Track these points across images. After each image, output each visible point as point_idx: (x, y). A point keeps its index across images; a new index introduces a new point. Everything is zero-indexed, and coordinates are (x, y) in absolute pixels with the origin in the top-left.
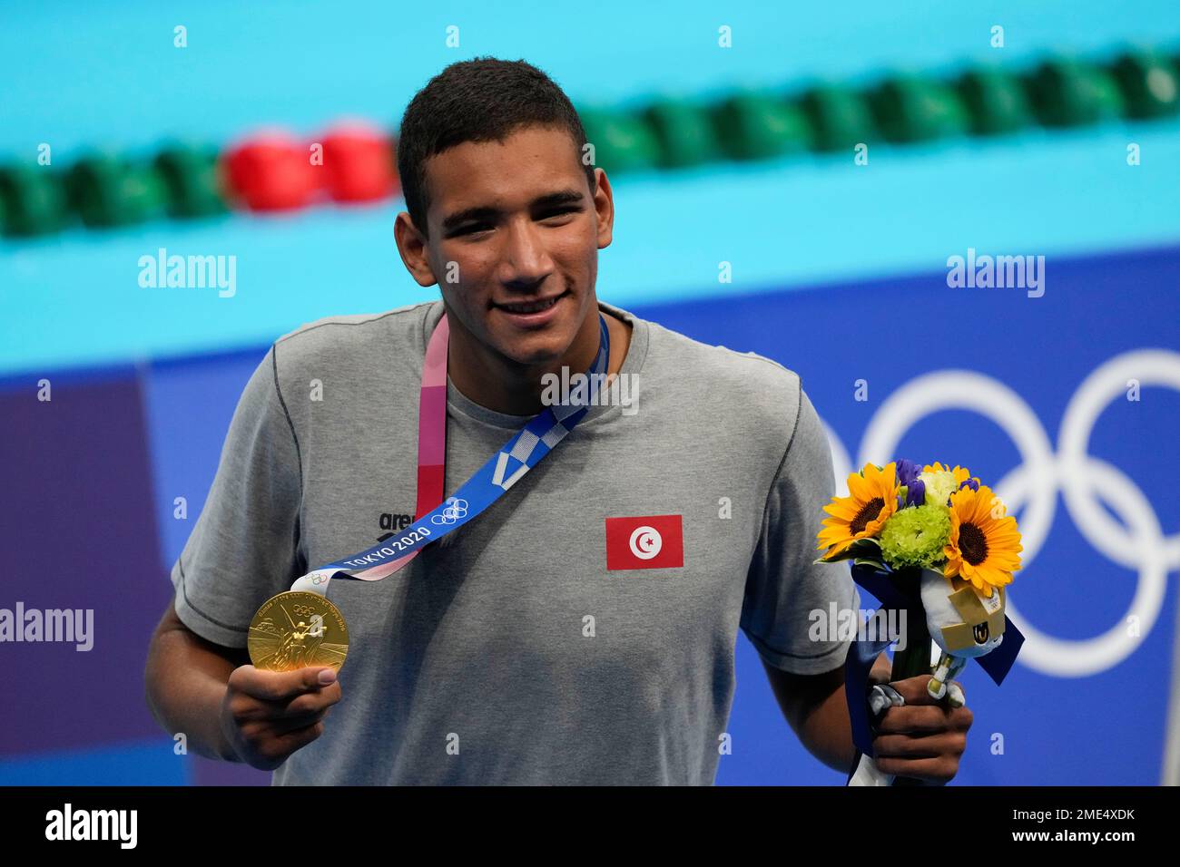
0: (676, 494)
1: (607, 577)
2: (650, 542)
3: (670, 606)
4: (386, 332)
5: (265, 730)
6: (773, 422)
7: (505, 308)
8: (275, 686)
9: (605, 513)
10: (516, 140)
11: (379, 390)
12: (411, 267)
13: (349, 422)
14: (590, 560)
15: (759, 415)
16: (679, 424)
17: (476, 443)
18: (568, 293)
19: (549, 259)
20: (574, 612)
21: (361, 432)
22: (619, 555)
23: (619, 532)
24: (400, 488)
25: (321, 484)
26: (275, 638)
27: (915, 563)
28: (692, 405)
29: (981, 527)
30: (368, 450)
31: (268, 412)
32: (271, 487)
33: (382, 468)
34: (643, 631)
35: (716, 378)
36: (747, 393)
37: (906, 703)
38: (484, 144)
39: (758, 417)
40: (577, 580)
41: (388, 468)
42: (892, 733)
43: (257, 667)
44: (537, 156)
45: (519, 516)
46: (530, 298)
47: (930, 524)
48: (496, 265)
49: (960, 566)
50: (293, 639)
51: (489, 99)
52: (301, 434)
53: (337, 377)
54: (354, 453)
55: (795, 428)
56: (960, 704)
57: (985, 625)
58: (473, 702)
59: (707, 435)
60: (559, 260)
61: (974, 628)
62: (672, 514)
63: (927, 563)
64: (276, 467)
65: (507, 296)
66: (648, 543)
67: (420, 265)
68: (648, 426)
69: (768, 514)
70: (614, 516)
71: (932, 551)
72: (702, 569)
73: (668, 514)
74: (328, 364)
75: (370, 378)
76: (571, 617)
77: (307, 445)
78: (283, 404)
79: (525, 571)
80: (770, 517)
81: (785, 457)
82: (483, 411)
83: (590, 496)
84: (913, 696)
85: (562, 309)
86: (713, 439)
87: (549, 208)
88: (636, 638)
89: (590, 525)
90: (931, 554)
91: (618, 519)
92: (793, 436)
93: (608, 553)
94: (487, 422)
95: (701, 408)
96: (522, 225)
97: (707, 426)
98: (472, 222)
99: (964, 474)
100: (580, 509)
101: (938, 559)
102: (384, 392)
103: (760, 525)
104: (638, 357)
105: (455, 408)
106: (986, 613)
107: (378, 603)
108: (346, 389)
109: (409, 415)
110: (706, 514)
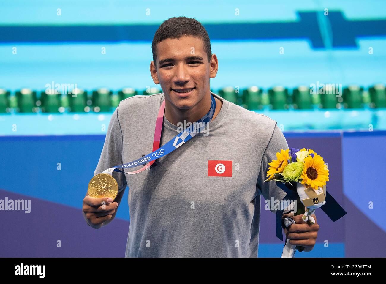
0: (231, 155)
1: (207, 178)
2: (222, 169)
3: (227, 189)
4: (151, 101)
5: (92, 216)
6: (264, 135)
7: (175, 90)
8: (93, 202)
9: (208, 159)
10: (183, 39)
11: (146, 117)
12: (153, 78)
13: (136, 126)
14: (202, 173)
15: (259, 132)
16: (234, 133)
17: (172, 135)
18: (195, 88)
19: (189, 77)
20: (196, 188)
21: (139, 130)
22: (212, 172)
23: (212, 165)
24: (148, 147)
25: (127, 145)
26: (96, 187)
27: (293, 180)
28: (239, 128)
29: (315, 168)
30: (141, 136)
31: (115, 122)
32: (115, 146)
33: (144, 141)
34: (218, 196)
35: (248, 120)
36: (257, 125)
37: (296, 223)
38: (173, 39)
39: (259, 133)
40: (198, 179)
41: (146, 141)
42: (293, 232)
43: (90, 196)
44: (189, 44)
45: (182, 158)
46: (182, 88)
47: (297, 168)
48: (173, 77)
49: (307, 181)
50: (101, 188)
51: (177, 26)
52: (123, 130)
53: (134, 113)
54: (137, 136)
55: (272, 137)
56: (314, 223)
57: (317, 198)
58: (167, 215)
59: (243, 137)
60: (193, 77)
61: (313, 199)
62: (229, 160)
63: (296, 180)
64: (116, 140)
65: (176, 86)
66: (221, 169)
67: (156, 78)
68: (224, 133)
69: (263, 163)
70: (211, 160)
71: (298, 176)
72: (238, 178)
73: (228, 160)
74: (132, 109)
75: (144, 114)
76: (196, 190)
77: (124, 133)
78: (118, 120)
79: (183, 175)
80: (264, 164)
81: (268, 146)
82: (173, 125)
83: (204, 153)
84: (298, 221)
85: (194, 93)
86: (244, 138)
87: (191, 61)
88: (216, 198)
89: (203, 162)
90: (297, 177)
91: (212, 161)
92: (271, 139)
93: (208, 171)
94: (174, 129)
95: (242, 129)
96: (182, 65)
97: (243, 134)
98: (167, 63)
99: (312, 151)
100: (201, 157)
101: (300, 179)
102: (147, 118)
103: (260, 166)
104: (224, 112)
105: (165, 124)
106: (317, 195)
107: (140, 182)
108: (136, 117)
109: (153, 126)
110: (240, 161)
